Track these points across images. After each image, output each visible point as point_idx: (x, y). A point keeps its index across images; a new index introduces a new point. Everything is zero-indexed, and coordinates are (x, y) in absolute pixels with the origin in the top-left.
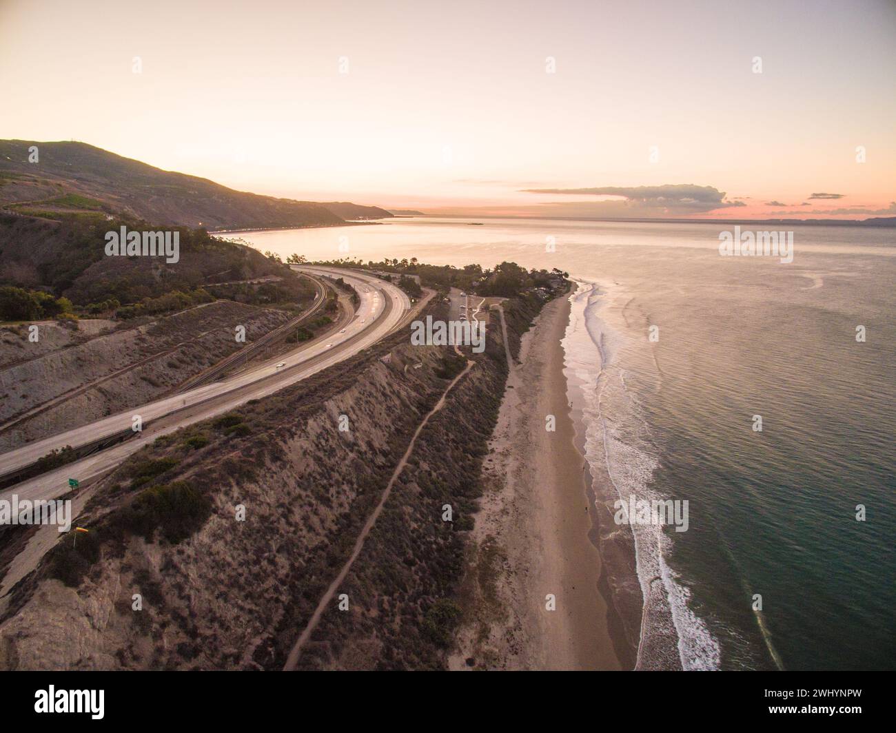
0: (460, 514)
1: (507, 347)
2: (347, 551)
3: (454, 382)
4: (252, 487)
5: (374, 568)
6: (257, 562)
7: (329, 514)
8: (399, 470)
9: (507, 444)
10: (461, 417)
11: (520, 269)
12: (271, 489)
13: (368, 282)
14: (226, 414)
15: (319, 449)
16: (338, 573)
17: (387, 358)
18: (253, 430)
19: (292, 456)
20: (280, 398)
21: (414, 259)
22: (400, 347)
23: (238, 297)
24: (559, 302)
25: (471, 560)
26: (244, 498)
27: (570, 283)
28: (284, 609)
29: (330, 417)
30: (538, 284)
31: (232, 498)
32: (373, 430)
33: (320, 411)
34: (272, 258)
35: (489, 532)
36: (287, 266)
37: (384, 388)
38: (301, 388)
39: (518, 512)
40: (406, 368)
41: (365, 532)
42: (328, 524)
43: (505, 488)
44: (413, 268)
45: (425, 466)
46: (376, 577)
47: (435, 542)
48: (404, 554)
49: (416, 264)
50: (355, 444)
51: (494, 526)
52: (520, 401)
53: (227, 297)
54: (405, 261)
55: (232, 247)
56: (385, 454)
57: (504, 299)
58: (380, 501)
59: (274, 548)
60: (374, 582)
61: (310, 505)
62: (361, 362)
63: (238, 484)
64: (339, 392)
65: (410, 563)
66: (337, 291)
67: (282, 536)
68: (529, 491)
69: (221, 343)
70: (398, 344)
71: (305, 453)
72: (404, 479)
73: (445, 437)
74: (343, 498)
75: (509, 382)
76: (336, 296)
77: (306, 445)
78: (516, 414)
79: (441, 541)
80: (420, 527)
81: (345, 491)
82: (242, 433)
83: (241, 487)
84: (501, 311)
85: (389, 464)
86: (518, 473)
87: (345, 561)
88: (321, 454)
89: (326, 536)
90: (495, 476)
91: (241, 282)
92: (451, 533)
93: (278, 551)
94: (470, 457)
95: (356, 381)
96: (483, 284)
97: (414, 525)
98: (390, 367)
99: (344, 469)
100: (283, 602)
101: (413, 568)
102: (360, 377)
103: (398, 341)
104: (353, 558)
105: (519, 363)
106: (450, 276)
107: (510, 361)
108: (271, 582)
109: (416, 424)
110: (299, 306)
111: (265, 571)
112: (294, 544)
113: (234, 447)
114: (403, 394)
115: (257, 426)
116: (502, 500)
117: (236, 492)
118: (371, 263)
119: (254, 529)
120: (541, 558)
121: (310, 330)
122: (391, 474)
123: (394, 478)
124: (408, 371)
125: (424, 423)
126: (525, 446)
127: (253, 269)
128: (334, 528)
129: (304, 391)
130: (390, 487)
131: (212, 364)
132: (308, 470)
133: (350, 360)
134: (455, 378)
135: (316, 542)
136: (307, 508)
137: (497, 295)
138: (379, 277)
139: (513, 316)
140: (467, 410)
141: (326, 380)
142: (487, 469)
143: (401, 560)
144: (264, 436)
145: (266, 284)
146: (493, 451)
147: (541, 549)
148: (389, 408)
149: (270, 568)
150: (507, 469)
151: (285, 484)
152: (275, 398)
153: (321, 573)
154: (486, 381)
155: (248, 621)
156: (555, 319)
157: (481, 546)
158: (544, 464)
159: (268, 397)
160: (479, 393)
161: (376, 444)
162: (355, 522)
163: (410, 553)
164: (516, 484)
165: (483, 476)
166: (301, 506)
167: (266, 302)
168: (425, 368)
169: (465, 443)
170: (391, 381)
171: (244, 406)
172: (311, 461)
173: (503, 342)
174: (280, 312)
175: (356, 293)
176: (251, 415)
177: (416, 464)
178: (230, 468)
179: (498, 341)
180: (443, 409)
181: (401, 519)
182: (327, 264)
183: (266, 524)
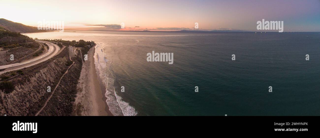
0: (72, 98)
1: (82, 59)
2: (43, 105)
3: (70, 67)
4: (23, 86)
5: (49, 109)
6: (22, 102)
7: (39, 96)
8: (56, 87)
9: (83, 81)
10: (72, 75)
11: (84, 41)
12: (27, 87)
13: (51, 44)
14: (19, 70)
15: (38, 80)
16: (41, 109)
17: (54, 61)
18: (25, 74)
19: (32, 81)
20: (30, 68)
21: (61, 39)
22: (57, 59)
23: (24, 46)
24: (93, 48)
25: (75, 108)
26: (21, 88)
27: (95, 44)
28: (27, 114)
29: (41, 73)
30: (88, 44)
31: (19, 88)
32: (51, 77)
33: (39, 72)
34: (31, 38)
35: (79, 102)
36: (34, 40)
37: (54, 68)
38: (35, 66)
39: (86, 96)
40: (59, 63)
41: (48, 101)
42: (39, 98)
43: (83, 91)
44: (61, 41)
45: (63, 86)
46: (50, 111)
47: (65, 104)
48: (57, 107)
49: (61, 40)
50: (46, 80)
51: (80, 100)
52: (85, 71)
53: (22, 46)
54: (59, 40)
55: (24, 36)
56: (53, 83)
57: (81, 48)
58: (52, 94)
59: (26, 100)
60: (49, 113)
61: (35, 93)
62: (48, 62)
63: (20, 85)
64: (43, 68)
65: (59, 109)
66: (44, 46)
67: (28, 98)
68: (89, 91)
69: (20, 55)
70: (57, 58)
71: (35, 81)
72: (58, 89)
73: (68, 80)
74: (43, 92)
75: (83, 67)
76: (44, 47)
77: (35, 79)
78: (85, 74)
79: (67, 104)
80: (61, 101)
81: (43, 91)
82: (22, 74)
83: (21, 86)
84: (80, 50)
85: (54, 86)
86: (86, 87)
87: (42, 107)
88: (38, 82)
89: (38, 100)
90: (80, 88)
91: (25, 43)
92: (69, 102)
93: (27, 101)
94: (74, 84)
95: (47, 66)
96: (76, 45)
97: (60, 100)
98: (55, 63)
99: (43, 86)
100: (27, 113)
101: (59, 110)
102: (48, 65)
103: (57, 57)
104: (45, 106)
105: (85, 62)
106: (69, 43)
107: (83, 62)
108: (25, 108)
109: (61, 77)
110: (36, 49)
111: (24, 105)
112: (31, 101)
113: (20, 77)
114: (58, 69)
115: (25, 73)
116: (82, 94)
117: (20, 86)
118: (52, 40)
119: (22, 95)
120: (92, 106)
121: (38, 54)
122: (55, 88)
123: (55, 89)
124: (59, 64)
125: (63, 76)
126: (87, 81)
127: (28, 41)
128: (40, 99)
129: (36, 67)
130: (54, 91)
131: (18, 59)
132: (35, 85)
133: (46, 61)
134: (70, 66)
135: (36, 101)
136: (34, 93)
137: (79, 47)
138: (53, 43)
139: (83, 51)
140: (73, 73)
141: (41, 65)
142: (78, 87)
143: (56, 108)
144: (26, 76)
145: (30, 44)
146: (79, 83)
147: (92, 104)
148: (54, 72)
149: (25, 105)
150: (83, 87)
151: (30, 87)
152: (29, 68)
153: (36, 108)
154: (77, 67)
155: (19, 114)
156: (92, 52)
157: (77, 105)
158: (92, 84)
159: (28, 67)
160: (76, 69)
161: (51, 81)
162: (46, 98)
163: (59, 107)
164: (85, 90)
165: (77, 89)
166: (33, 93)
167: (30, 47)
168: (63, 64)
169: (73, 81)
170: (55, 66)
171: (23, 69)
172: (36, 83)
173: (81, 57)
174: (32, 50)
175: (48, 46)
176: (24, 71)
177: (61, 86)
178: (19, 81)
179: (80, 57)
180: (67, 73)
181: (57, 99)
182: (42, 40)
183: (25, 95)
